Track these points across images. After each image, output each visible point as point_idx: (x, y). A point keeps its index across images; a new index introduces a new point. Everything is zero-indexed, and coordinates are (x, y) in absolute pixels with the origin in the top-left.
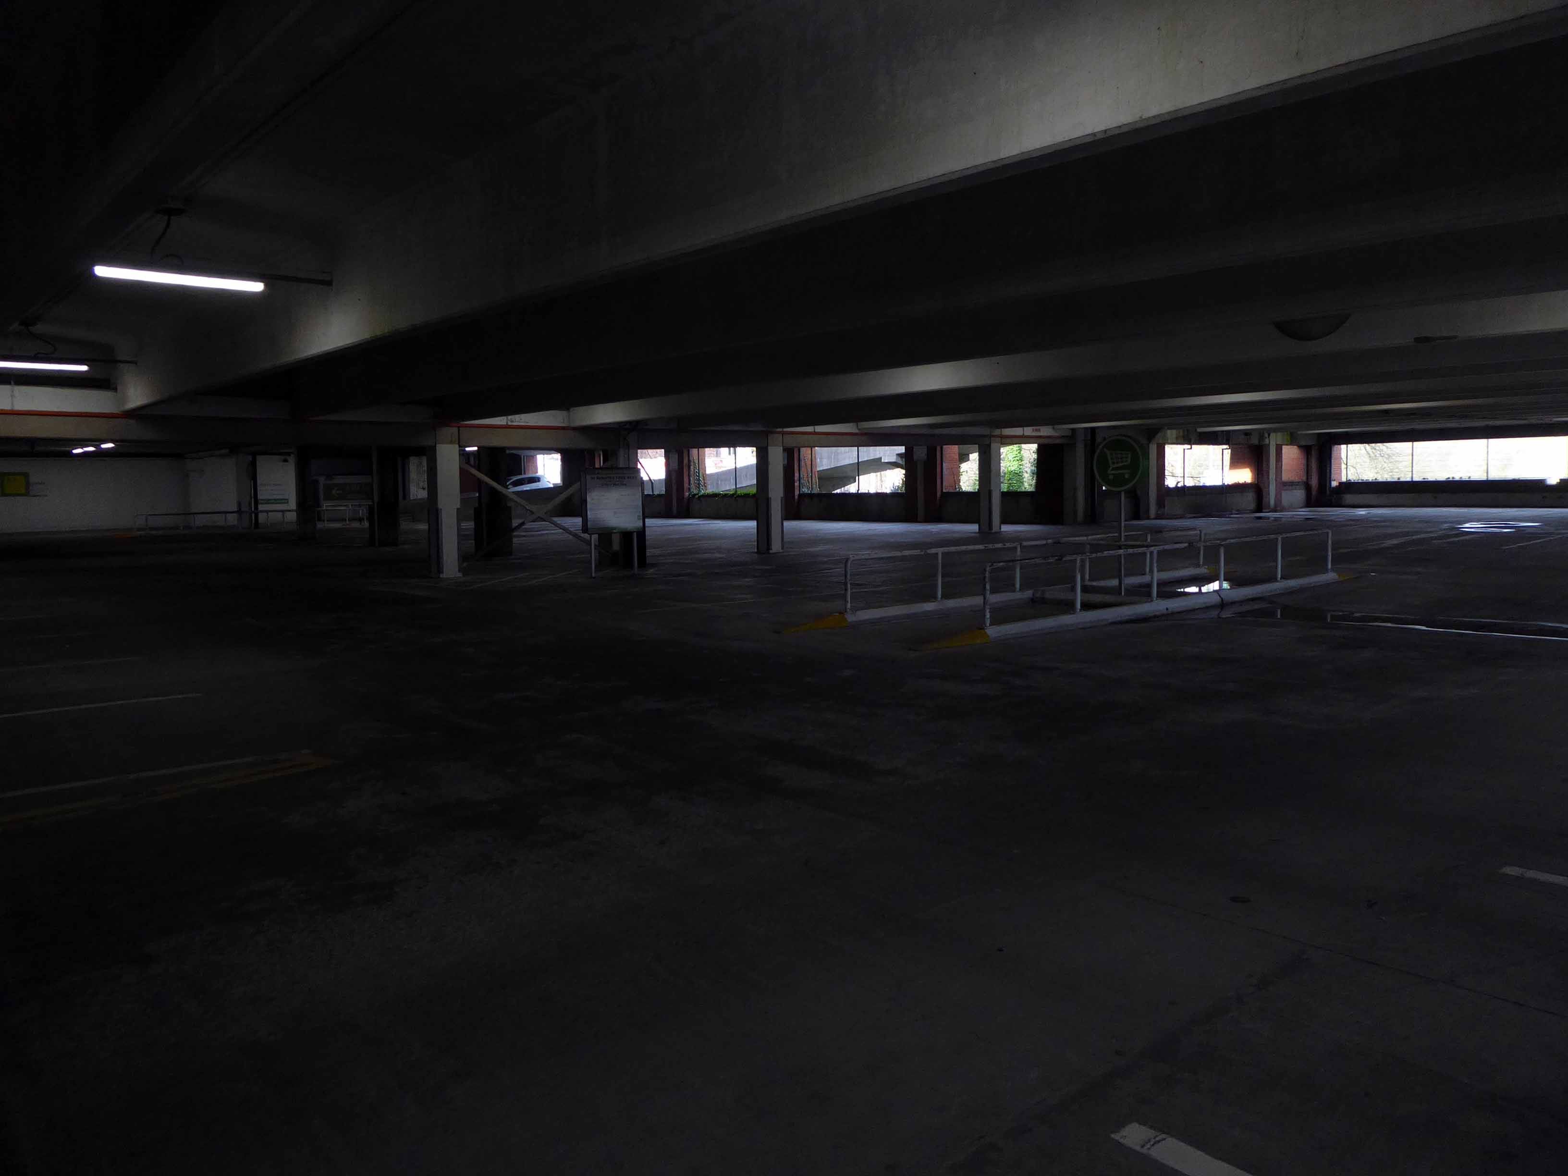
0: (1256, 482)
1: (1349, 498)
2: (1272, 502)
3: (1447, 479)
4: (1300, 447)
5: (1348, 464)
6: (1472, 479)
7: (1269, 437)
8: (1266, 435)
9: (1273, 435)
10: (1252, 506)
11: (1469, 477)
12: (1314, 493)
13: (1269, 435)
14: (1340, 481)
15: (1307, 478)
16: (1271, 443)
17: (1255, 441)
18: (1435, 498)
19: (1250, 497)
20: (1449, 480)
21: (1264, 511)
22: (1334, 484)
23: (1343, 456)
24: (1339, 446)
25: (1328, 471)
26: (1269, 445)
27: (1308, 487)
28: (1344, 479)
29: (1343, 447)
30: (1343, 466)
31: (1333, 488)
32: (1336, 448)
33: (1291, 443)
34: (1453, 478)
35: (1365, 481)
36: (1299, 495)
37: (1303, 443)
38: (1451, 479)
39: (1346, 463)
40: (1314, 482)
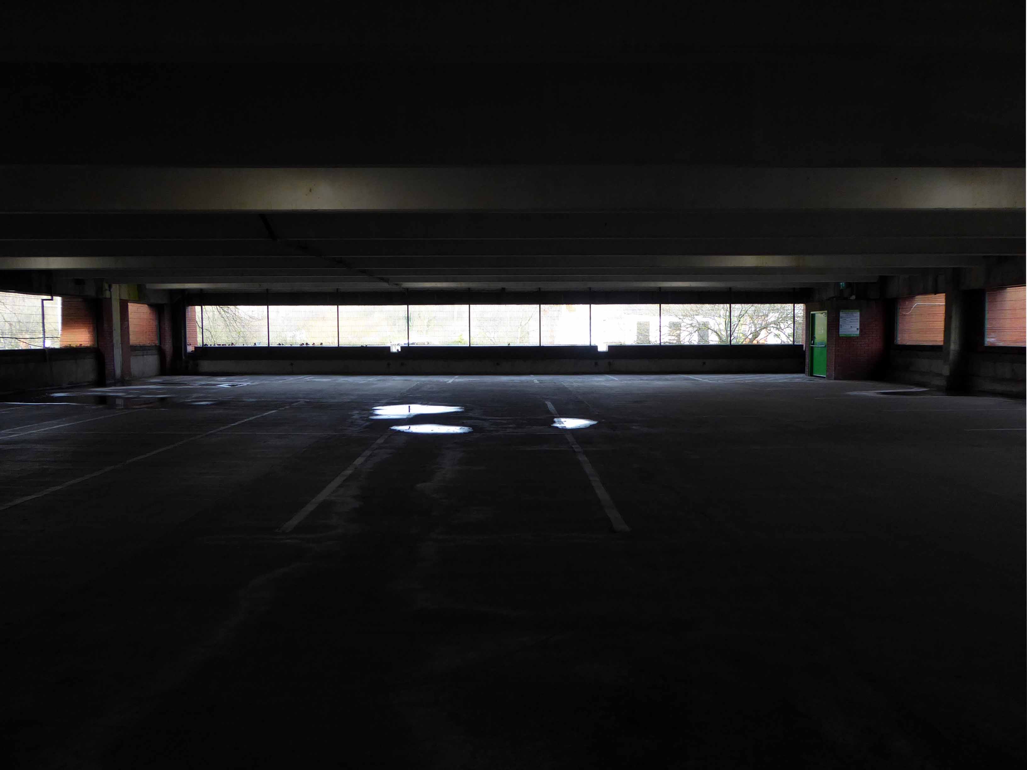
0: (96, 346)
1: (205, 365)
2: (118, 371)
3: (301, 345)
4: (151, 305)
5: (203, 328)
6: (324, 345)
7: (110, 290)
8: (106, 286)
9: (115, 287)
10: (92, 377)
11: (321, 344)
12: (168, 359)
13: (110, 287)
14: (196, 346)
15: (160, 344)
16: (113, 297)
17: (91, 292)
18: (292, 364)
19: (88, 365)
20: (303, 346)
21: (108, 382)
22: (190, 349)
23: (198, 318)
24: (193, 307)
25: (183, 334)
26: (111, 298)
27: (160, 351)
28: (199, 344)
29: (198, 308)
30: (199, 330)
31: (189, 353)
32: (190, 308)
33: (140, 300)
34: (307, 344)
35: (221, 346)
36: (152, 361)
37: (152, 301)
38: (305, 345)
39: (201, 327)
40: (168, 347)
